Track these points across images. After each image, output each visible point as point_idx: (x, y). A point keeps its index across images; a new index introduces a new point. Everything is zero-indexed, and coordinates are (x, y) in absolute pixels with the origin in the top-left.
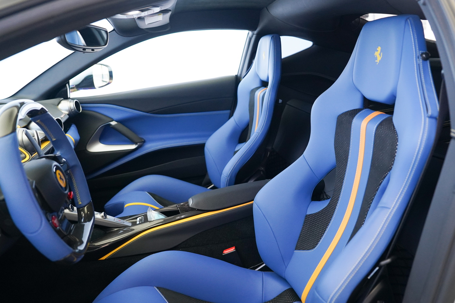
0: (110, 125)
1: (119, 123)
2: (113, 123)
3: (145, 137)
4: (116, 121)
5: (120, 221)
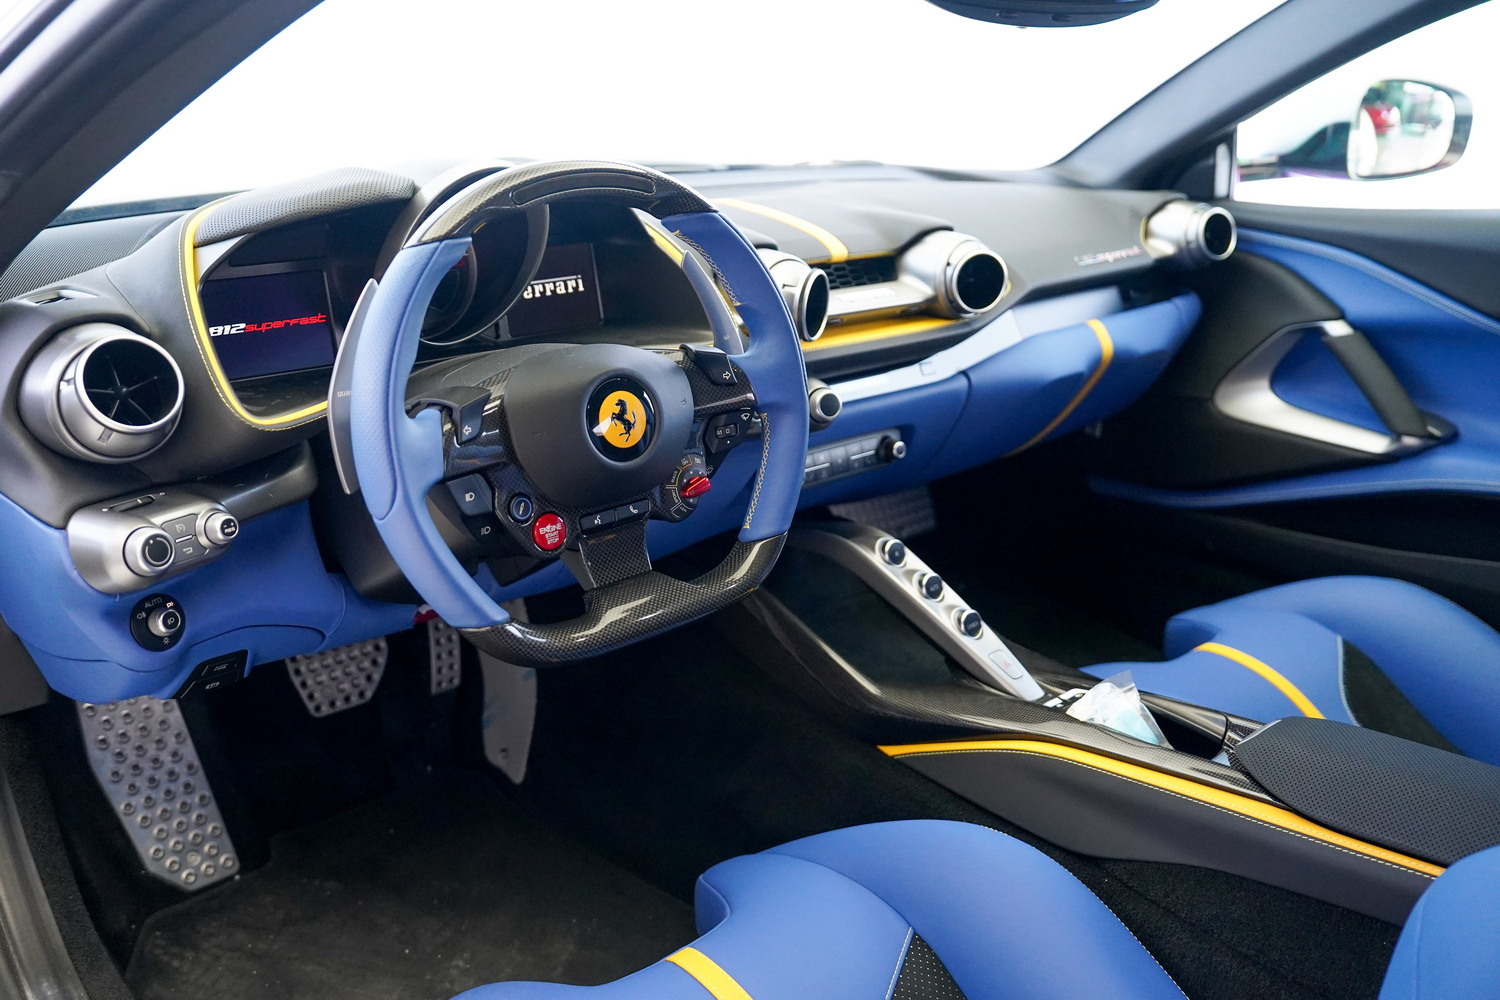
0: (1321, 332)
1: (1359, 334)
2: (1337, 329)
3: (1463, 421)
4: (1352, 324)
5: (1007, 665)
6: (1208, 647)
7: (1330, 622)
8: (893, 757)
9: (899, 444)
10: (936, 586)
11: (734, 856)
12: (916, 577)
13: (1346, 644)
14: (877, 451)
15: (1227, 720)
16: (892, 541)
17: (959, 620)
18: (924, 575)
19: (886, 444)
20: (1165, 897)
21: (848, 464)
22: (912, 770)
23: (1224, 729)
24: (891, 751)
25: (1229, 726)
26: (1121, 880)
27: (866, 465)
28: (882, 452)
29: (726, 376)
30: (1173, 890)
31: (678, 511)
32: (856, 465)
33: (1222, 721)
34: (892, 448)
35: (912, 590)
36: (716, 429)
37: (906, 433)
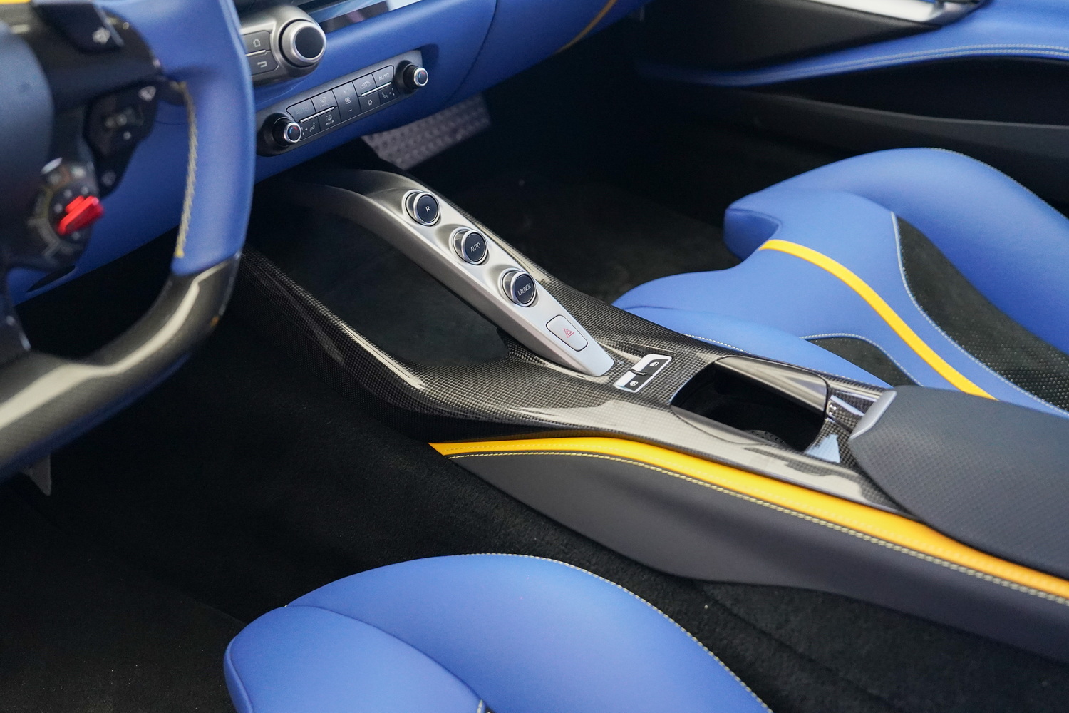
5: (569, 333)
6: (771, 244)
7: (883, 200)
8: (447, 457)
9: (420, 70)
10: (478, 245)
11: (269, 610)
12: (453, 236)
13: (899, 220)
14: (394, 81)
15: (828, 385)
16: (423, 191)
17: (508, 285)
18: (463, 233)
19: (404, 71)
20: (777, 629)
21: (358, 102)
22: (470, 473)
23: (823, 398)
24: (445, 449)
25: (830, 392)
26: (723, 606)
27: (382, 100)
28: (401, 82)
29: (101, 36)
30: (787, 621)
31: (58, 255)
32: (370, 102)
33: (821, 386)
34: (412, 77)
35: (449, 254)
36: (104, 118)
37: (429, 56)
